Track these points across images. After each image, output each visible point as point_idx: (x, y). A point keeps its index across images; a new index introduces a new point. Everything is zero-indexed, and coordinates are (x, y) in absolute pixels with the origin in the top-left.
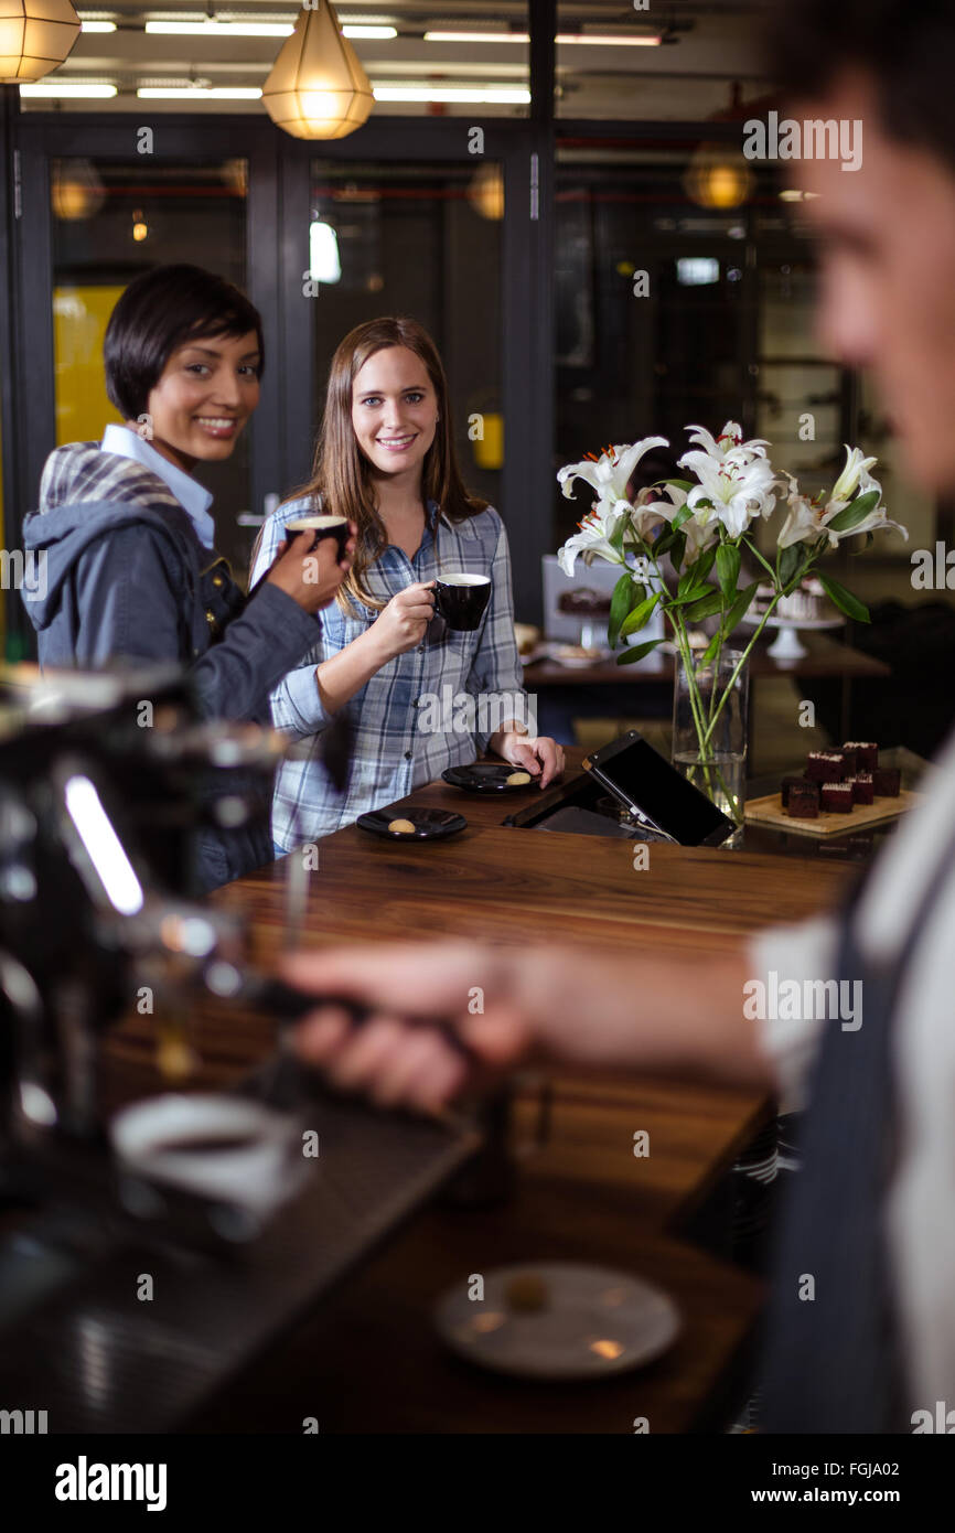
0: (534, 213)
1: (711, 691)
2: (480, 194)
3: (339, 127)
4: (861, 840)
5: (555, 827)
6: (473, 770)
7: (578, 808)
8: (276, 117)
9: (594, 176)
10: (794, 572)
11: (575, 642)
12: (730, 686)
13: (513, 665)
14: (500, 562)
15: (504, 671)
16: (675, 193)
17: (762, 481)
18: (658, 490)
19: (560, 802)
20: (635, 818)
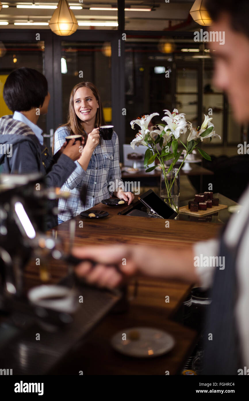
0: (119, 55)
1: (170, 179)
2: (104, 50)
3: (69, 33)
4: (209, 217)
5: (131, 215)
6: (109, 200)
7: (137, 210)
8: (53, 30)
9: (134, 45)
10: (191, 148)
11: (132, 167)
12: (175, 178)
13: (119, 173)
14: (116, 146)
15: (116, 174)
16: (156, 50)
17: (184, 124)
18: (156, 127)
19: (133, 208)
20: (152, 212)
